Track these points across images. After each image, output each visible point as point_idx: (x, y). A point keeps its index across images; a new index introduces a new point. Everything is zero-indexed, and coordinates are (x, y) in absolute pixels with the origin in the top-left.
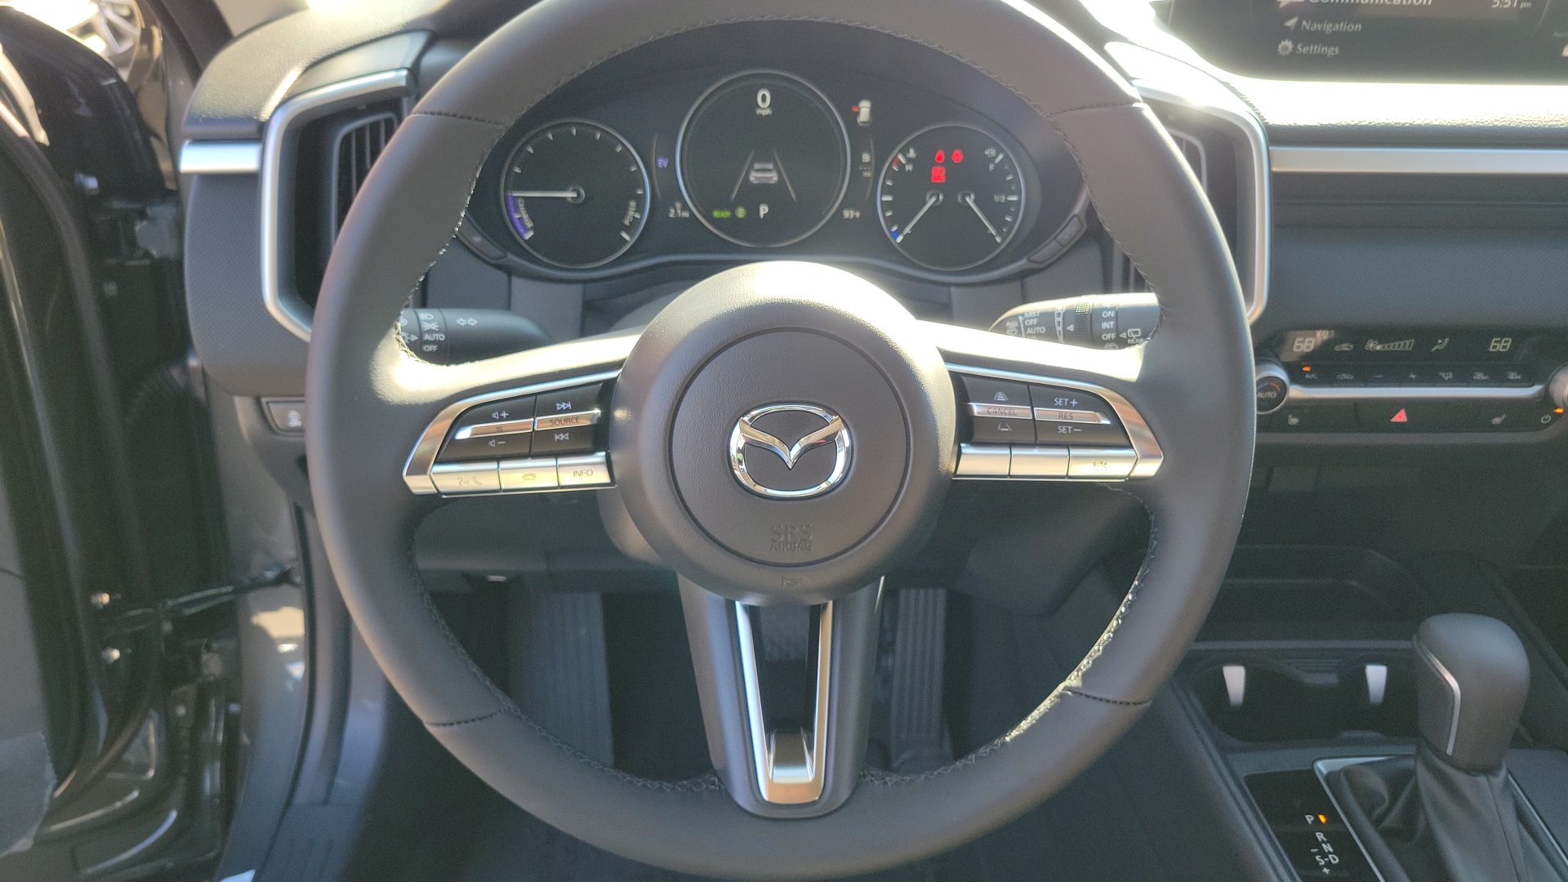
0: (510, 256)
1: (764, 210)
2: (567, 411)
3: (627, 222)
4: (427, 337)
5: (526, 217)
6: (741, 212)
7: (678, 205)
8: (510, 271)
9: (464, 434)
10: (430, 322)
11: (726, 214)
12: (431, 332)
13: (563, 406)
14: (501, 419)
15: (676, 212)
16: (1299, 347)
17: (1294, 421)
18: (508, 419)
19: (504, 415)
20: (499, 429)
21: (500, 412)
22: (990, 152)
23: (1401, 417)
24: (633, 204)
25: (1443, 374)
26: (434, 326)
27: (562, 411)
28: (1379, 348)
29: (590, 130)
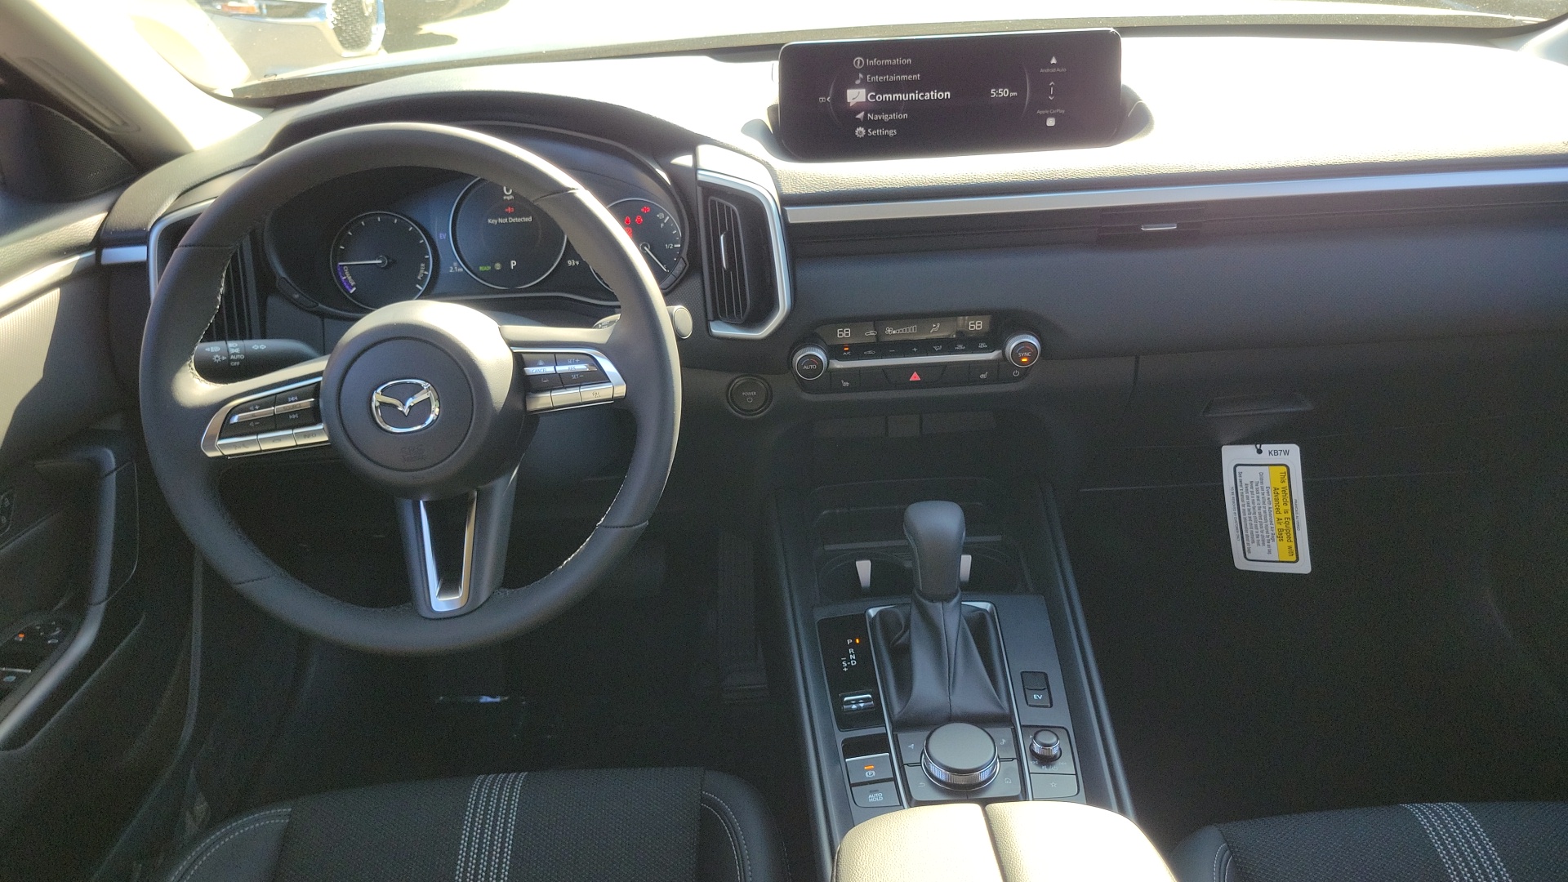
0: (320, 305)
1: (513, 264)
2: (295, 401)
3: (419, 278)
4: (232, 357)
5: (349, 278)
6: (498, 266)
7: (455, 264)
8: (322, 315)
9: (235, 419)
10: (235, 348)
11: (488, 268)
12: (235, 354)
13: (293, 399)
14: (255, 410)
15: (454, 269)
16: (841, 335)
17: (846, 384)
18: (259, 409)
19: (257, 407)
20: (253, 415)
21: (254, 406)
22: (660, 216)
23: (915, 377)
24: (423, 265)
25: (935, 347)
26: (237, 351)
27: (292, 402)
28: (894, 332)
29: (390, 217)
